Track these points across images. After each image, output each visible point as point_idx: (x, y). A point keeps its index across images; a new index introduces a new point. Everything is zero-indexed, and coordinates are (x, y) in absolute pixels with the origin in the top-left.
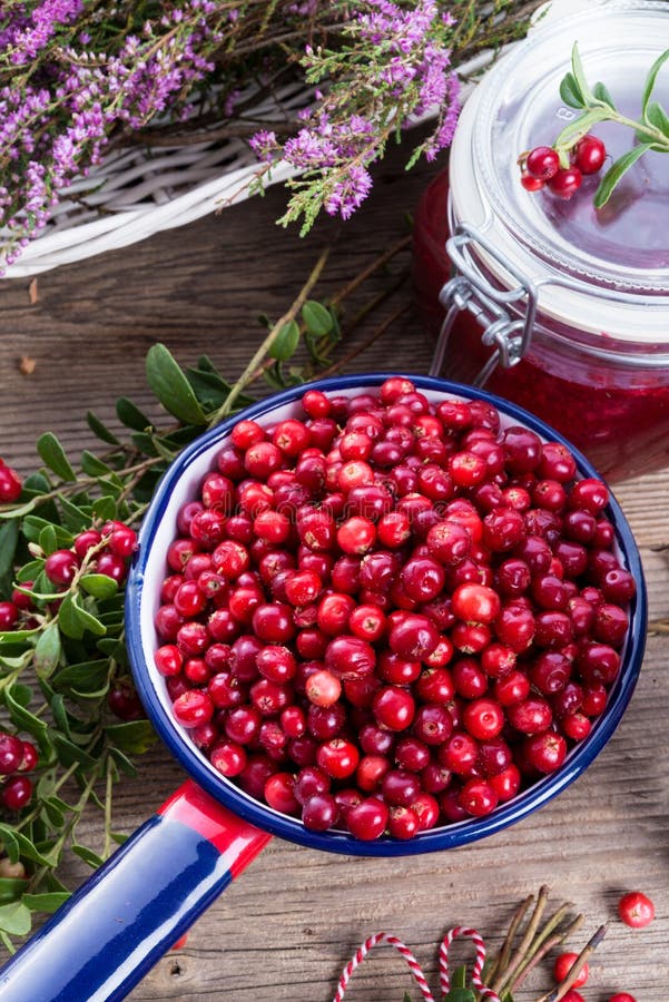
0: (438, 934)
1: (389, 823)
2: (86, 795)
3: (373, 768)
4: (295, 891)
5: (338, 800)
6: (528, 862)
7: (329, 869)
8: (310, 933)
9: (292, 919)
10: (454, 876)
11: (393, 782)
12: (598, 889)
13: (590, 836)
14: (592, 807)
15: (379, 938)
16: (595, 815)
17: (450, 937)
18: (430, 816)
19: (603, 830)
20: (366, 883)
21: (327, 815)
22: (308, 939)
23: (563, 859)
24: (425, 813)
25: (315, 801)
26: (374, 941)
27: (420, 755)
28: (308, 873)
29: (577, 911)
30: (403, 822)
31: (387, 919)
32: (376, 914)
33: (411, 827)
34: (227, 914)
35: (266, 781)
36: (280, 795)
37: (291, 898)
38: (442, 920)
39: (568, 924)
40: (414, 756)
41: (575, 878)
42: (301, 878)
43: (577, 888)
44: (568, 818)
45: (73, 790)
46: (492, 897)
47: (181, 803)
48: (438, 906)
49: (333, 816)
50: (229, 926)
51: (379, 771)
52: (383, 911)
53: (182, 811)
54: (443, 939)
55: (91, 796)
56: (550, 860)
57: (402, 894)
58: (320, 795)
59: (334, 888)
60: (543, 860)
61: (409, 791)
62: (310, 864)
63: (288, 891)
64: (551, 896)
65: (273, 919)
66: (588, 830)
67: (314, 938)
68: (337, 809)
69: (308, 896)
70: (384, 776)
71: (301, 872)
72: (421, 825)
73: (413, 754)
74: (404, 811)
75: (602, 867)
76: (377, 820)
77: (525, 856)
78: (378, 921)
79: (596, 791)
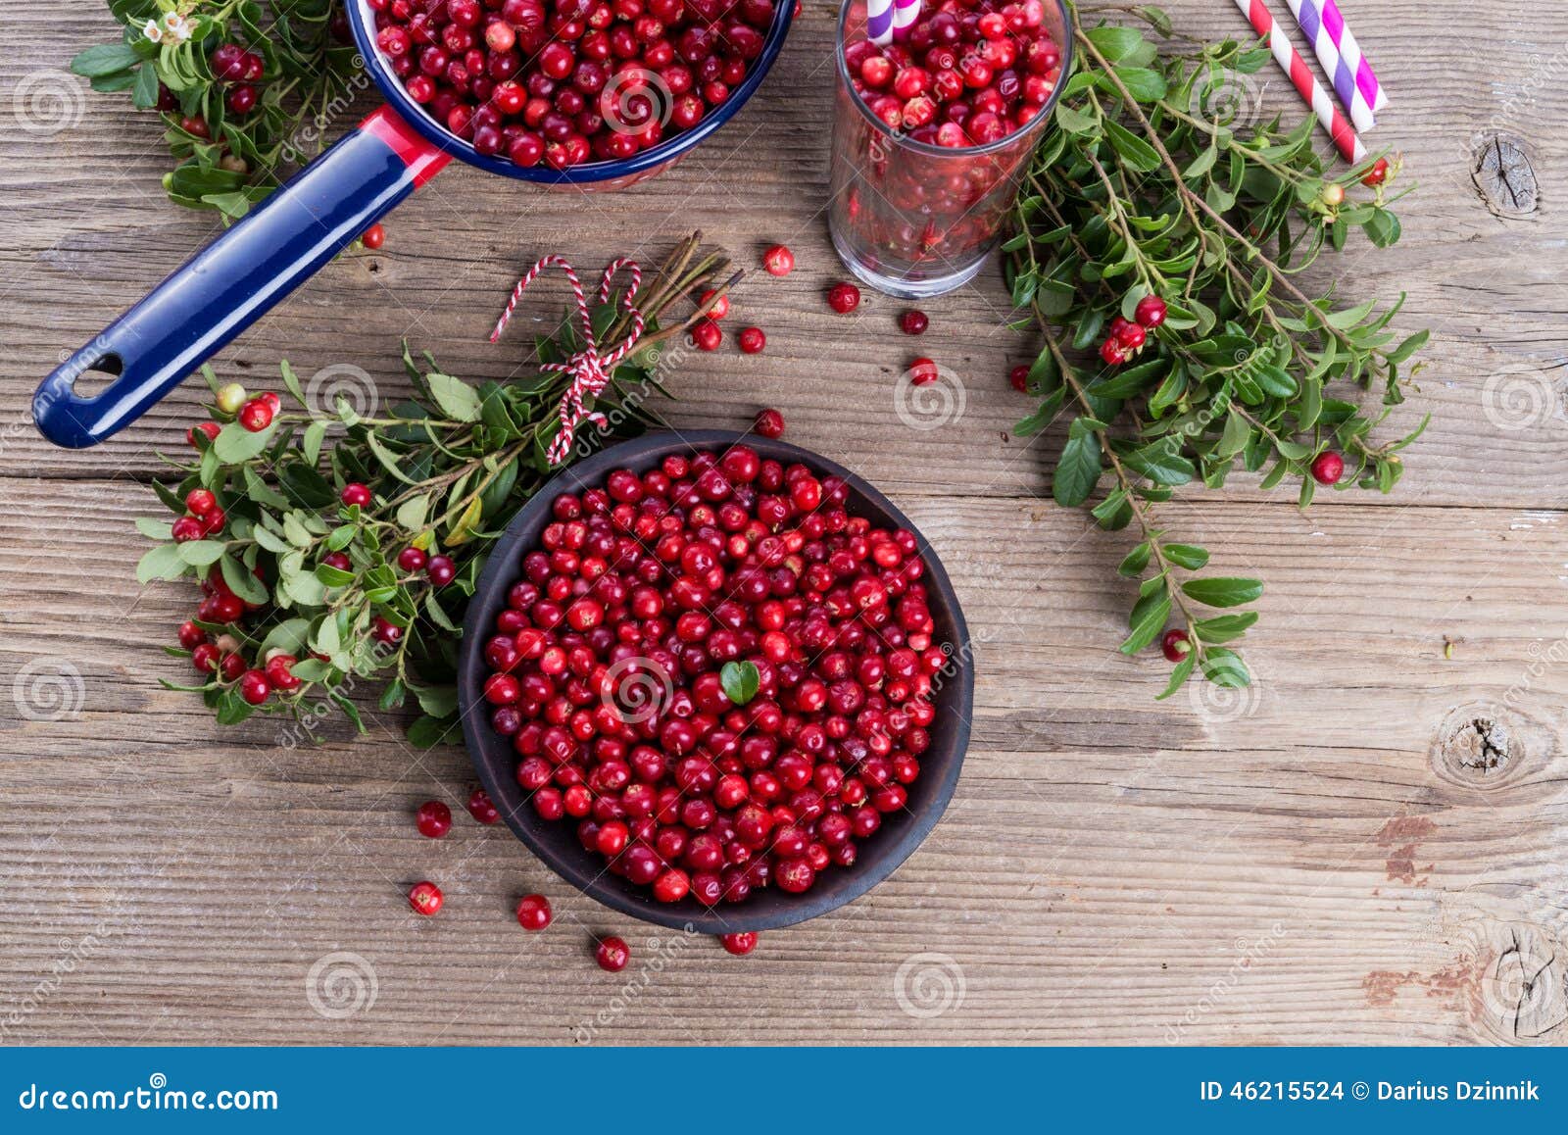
0: (605, 263)
1: (543, 154)
2: (304, 107)
3: (538, 108)
4: (485, 212)
5: (506, 132)
6: (693, 210)
7: (517, 198)
8: (494, 250)
9: (479, 236)
10: (627, 215)
11: (551, 121)
12: (750, 239)
13: (753, 194)
14: (759, 170)
15: (550, 260)
16: (759, 176)
17: (615, 265)
18: (581, 153)
19: (764, 189)
20: (548, 213)
21: (493, 142)
22: (491, 254)
23: (724, 211)
24: (577, 150)
25: (484, 130)
26: (546, 261)
27: (576, 101)
28: (498, 199)
29: (728, 256)
30: (555, 156)
31: (563, 245)
32: (553, 240)
33: (561, 159)
34: (422, 226)
35: (450, 110)
36: (461, 123)
37: (480, 218)
38: (610, 250)
39: (720, 264)
40: (570, 101)
41: (732, 230)
42: (492, 203)
43: (732, 238)
44: (735, 177)
45: (292, 102)
46: (656, 237)
47: (378, 120)
48: (609, 239)
49: (498, 144)
50: (424, 236)
51: (542, 111)
52: (560, 238)
53: (378, 127)
54: (609, 268)
55: (309, 109)
56: (713, 211)
57: (578, 227)
58: (490, 125)
59: (519, 214)
60: (707, 211)
61: (563, 130)
62: (500, 191)
63: (479, 211)
64: (704, 241)
65: (462, 234)
66: (751, 189)
67: (496, 255)
68: (502, 139)
69: (495, 220)
70: (544, 116)
71: (492, 197)
72: (570, 159)
73: (569, 99)
74: (557, 146)
75: (757, 221)
76: (533, 151)
77: (692, 206)
78: (554, 246)
79: (764, 156)
